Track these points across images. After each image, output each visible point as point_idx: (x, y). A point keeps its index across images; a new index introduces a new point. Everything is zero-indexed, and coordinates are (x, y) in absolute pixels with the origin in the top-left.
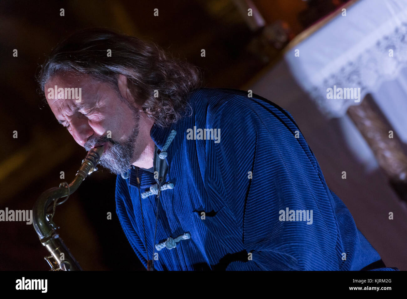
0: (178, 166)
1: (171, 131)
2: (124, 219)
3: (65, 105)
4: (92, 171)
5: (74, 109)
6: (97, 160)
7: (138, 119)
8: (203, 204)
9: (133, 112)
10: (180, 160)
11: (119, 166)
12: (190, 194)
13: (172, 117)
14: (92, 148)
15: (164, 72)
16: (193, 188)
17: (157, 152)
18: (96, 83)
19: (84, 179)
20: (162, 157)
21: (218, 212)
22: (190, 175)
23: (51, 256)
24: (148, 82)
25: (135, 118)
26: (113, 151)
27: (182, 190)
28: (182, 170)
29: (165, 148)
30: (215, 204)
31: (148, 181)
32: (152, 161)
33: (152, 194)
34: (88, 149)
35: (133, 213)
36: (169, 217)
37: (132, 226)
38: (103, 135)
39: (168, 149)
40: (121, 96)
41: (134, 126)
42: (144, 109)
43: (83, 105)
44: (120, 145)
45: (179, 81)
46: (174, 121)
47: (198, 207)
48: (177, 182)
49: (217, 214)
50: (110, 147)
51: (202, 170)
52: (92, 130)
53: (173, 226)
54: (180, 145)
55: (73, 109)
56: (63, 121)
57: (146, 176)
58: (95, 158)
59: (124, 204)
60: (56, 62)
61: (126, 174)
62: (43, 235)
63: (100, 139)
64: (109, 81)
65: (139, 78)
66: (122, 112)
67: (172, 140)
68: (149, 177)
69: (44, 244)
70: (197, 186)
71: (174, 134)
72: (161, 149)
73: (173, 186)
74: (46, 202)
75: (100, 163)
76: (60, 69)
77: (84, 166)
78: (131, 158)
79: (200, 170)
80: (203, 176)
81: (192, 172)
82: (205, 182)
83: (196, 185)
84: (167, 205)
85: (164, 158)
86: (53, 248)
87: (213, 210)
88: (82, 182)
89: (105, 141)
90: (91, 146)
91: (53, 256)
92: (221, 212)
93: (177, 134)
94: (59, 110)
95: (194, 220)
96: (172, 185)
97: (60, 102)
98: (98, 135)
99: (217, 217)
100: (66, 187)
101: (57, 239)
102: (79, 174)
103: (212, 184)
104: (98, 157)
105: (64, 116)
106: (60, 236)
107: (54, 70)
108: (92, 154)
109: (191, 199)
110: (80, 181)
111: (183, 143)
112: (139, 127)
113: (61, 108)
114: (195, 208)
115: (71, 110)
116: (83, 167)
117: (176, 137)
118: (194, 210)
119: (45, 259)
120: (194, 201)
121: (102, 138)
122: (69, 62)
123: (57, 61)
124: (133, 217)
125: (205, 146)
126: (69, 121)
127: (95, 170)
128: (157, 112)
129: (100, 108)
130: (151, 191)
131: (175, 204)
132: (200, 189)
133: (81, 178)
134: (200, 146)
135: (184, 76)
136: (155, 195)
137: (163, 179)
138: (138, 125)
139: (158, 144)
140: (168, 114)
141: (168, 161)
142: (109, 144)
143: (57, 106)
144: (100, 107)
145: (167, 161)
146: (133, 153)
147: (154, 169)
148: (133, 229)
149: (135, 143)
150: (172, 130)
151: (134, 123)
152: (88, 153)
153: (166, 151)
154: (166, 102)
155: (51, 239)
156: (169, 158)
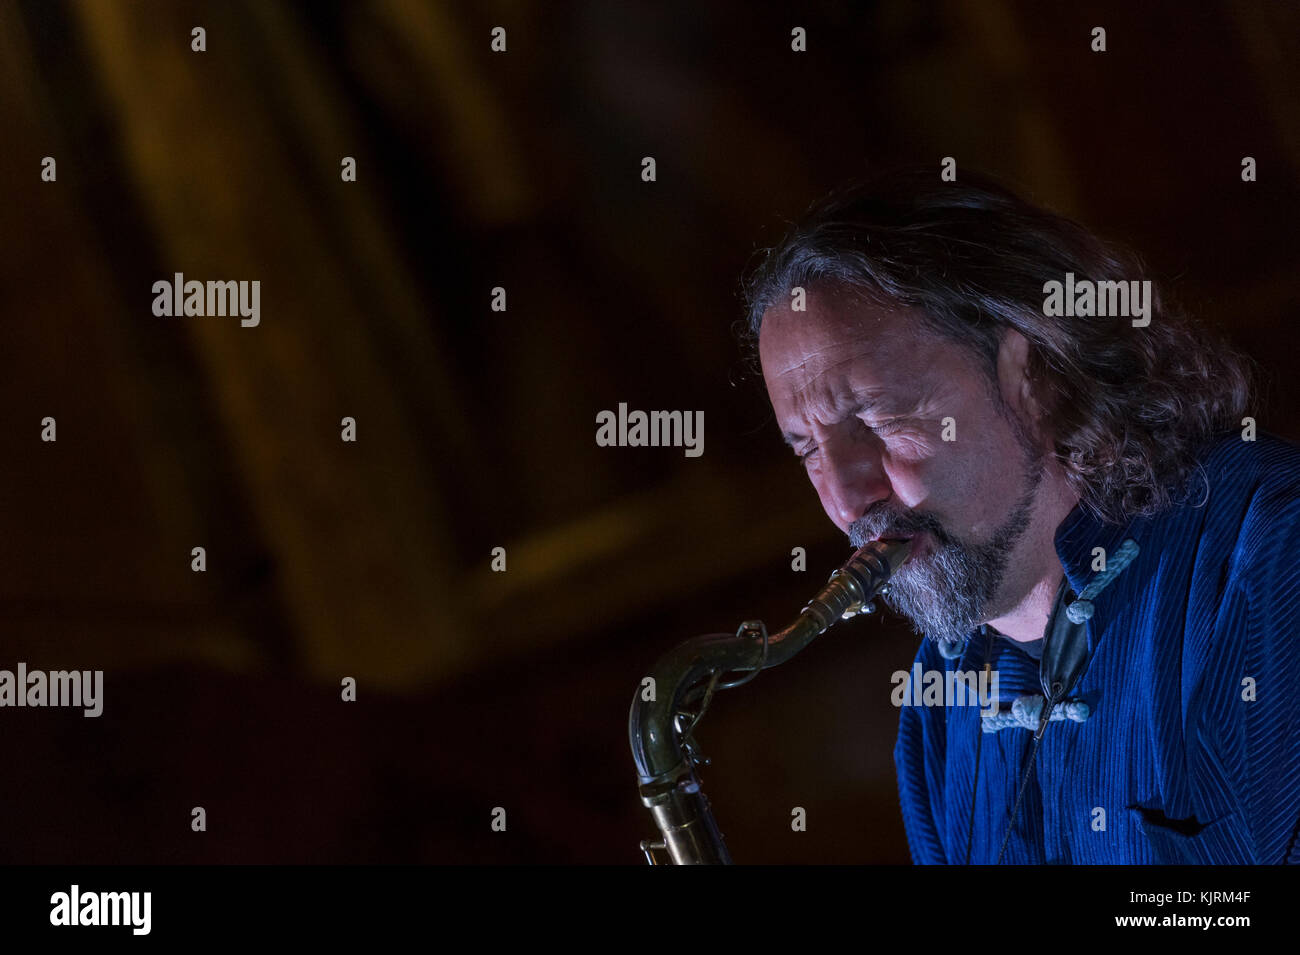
0: (1119, 656)
1: (1122, 543)
2: (911, 781)
3: (819, 386)
4: (854, 610)
5: (845, 405)
6: (878, 581)
7: (1037, 479)
8: (1165, 790)
9: (1024, 456)
10: (1128, 637)
11: (944, 616)
12: (1131, 752)
13: (1142, 496)
14: (872, 539)
15: (1150, 352)
16: (1143, 735)
17: (1065, 598)
18: (930, 340)
19: (824, 631)
20: (1075, 615)
21: (1208, 824)
22: (1147, 694)
23: (663, 843)
24: (1092, 371)
25: (1027, 476)
26: (937, 564)
27: (1109, 733)
28: (1126, 670)
29: (1091, 591)
30: (1206, 798)
31: (1015, 680)
32: (1044, 621)
33: (1016, 724)
34: (858, 541)
35: (942, 770)
36: (1050, 810)
37: (928, 808)
38: (915, 508)
39: (1102, 595)
40: (1000, 398)
41: (1019, 499)
42: (1064, 451)
43: (876, 400)
44: (964, 550)
45: (1189, 389)
46: (1145, 512)
47: (1146, 796)
48: (1102, 706)
49: (1205, 830)
50: (929, 552)
51: (1188, 682)
52: (886, 484)
53: (1056, 838)
54: (1140, 591)
55: (842, 404)
56: (798, 438)
57: (1012, 665)
58: (875, 574)
59: (921, 736)
60: (819, 247)
61: (952, 646)
62: (652, 774)
63: (904, 517)
64: (974, 341)
65: (1071, 352)
66: (992, 448)
67: (1119, 571)
68: (1019, 669)
69: (647, 802)
70: (1159, 729)
71: (1129, 552)
72: (1077, 592)
73: (1088, 714)
74: (686, 673)
75: (885, 591)
76: (826, 272)
77: (833, 590)
78: (987, 598)
79: (1180, 681)
80: (1184, 703)
81: (1155, 684)
82: (1187, 723)
83: (1156, 724)
84: (1053, 768)
85: (1082, 621)
86: (674, 819)
87: (1194, 817)
88: (814, 637)
89: (918, 530)
90: (873, 534)
91: (668, 845)
92: (1216, 829)
93: (1138, 557)
94: (797, 401)
95: (1126, 834)
96: (1083, 709)
97: (804, 376)
98: (900, 503)
99: (1202, 840)
100: (761, 641)
101: (693, 796)
102: (812, 610)
103: (1210, 735)
104: (886, 573)
105: (807, 422)
106: (702, 789)
107: (808, 271)
108: (868, 558)
109: (1131, 766)
110: (811, 632)
111: (1151, 586)
112: (1032, 506)
113: (802, 396)
114: (1135, 798)
115: (834, 405)
116: (829, 590)
117: (1134, 564)
118: (1133, 803)
119: (642, 848)
120: (1139, 775)
121: (910, 518)
122: (862, 257)
123: (823, 245)
124: (940, 780)
125: (1214, 612)
126: (819, 439)
127: (865, 610)
128: (1100, 472)
129: (927, 420)
130: (1016, 712)
131: (1078, 770)
132: (1167, 740)
133: (816, 625)
134: (1198, 609)
135: (1205, 374)
136: (1023, 729)
137: (1066, 685)
138: (1029, 499)
139: (1071, 573)
140: (1130, 485)
141: (1093, 633)
142: (929, 539)
143: (792, 387)
144: (928, 417)
145: (1088, 631)
146: (997, 584)
147: (1043, 648)
148: (930, 820)
149: (1010, 555)
150: (1125, 539)
151: (1020, 492)
152: (857, 554)
153: (1092, 602)
154: (1138, 445)
155: (673, 791)
156: (1097, 626)
